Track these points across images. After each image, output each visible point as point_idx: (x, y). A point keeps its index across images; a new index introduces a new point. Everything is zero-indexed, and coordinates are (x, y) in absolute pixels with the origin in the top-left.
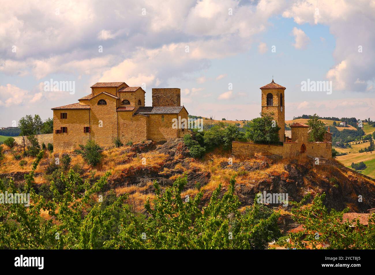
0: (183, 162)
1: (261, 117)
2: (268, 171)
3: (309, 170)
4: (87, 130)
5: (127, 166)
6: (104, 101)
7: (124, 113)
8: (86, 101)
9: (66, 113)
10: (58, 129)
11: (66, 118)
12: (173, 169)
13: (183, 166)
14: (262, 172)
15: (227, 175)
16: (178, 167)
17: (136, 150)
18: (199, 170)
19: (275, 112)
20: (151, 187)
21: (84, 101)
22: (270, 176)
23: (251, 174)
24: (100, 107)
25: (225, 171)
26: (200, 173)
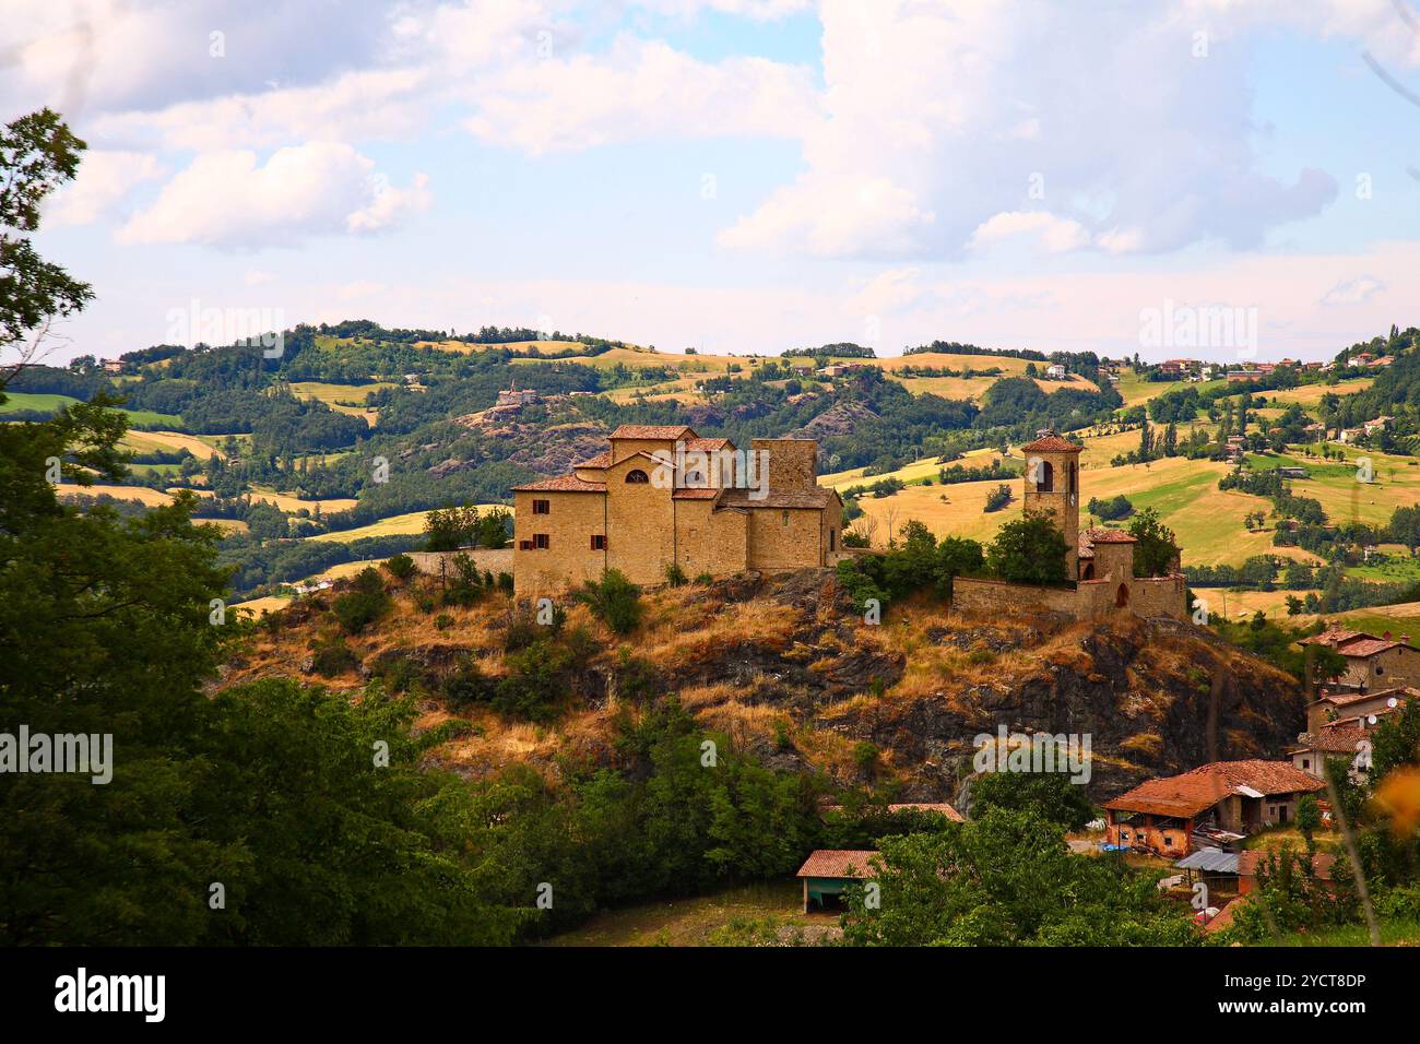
0: (837, 627)
1: (1022, 519)
2: (1046, 651)
3: (1139, 649)
4: (599, 542)
5: (704, 635)
6: (642, 473)
7: (692, 505)
8: (595, 472)
9: (548, 502)
10: (526, 539)
11: (547, 512)
12: (815, 644)
13: (839, 637)
14: (1029, 655)
15: (945, 661)
16: (826, 639)
17: (721, 595)
18: (878, 647)
19: (1057, 507)
20: (763, 688)
21: (590, 471)
22: (1048, 665)
23: (1005, 661)
24: (633, 487)
25: (940, 651)
26: (879, 654)
